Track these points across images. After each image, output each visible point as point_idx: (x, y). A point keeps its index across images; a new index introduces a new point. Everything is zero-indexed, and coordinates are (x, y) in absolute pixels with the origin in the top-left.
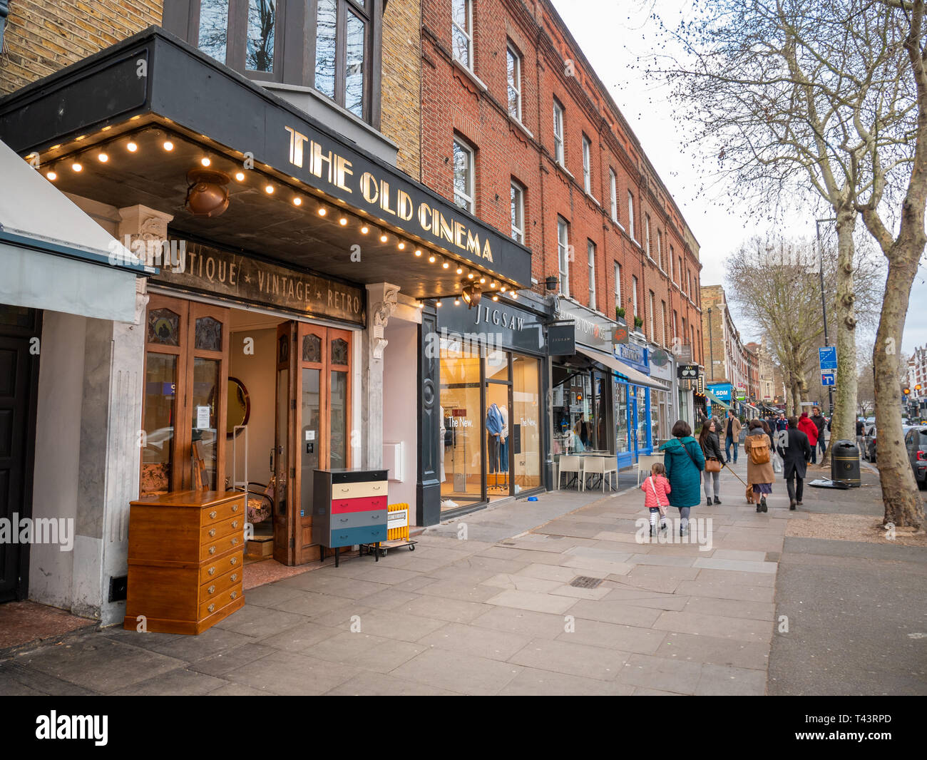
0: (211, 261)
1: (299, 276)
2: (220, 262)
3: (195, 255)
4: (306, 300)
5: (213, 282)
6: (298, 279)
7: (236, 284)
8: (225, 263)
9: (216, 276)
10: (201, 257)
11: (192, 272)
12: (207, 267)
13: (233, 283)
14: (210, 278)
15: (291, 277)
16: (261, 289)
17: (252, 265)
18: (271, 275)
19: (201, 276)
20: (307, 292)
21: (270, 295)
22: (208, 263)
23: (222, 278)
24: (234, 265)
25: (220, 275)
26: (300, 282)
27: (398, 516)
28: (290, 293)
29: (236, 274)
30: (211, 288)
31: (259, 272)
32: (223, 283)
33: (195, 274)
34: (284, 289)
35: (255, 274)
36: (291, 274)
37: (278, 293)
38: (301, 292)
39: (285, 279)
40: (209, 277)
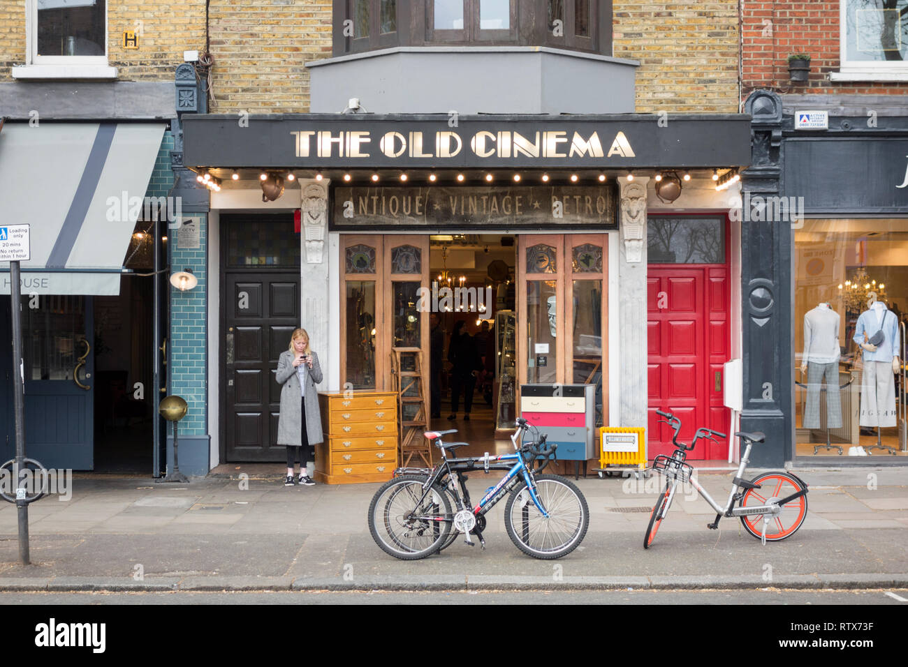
0: (394, 199)
1: (506, 190)
2: (404, 198)
3: (377, 197)
4: (517, 213)
5: (397, 217)
6: (504, 194)
7: (424, 214)
8: (410, 198)
9: (401, 211)
10: (384, 198)
11: (375, 212)
12: (391, 205)
13: (421, 213)
14: (394, 214)
15: (496, 194)
16: (454, 213)
17: (442, 192)
18: (467, 197)
19: (384, 213)
20: (517, 204)
21: (466, 217)
22: (391, 201)
23: (407, 211)
24: (421, 197)
25: (404, 210)
26: (508, 197)
27: (623, 439)
28: (493, 209)
29: (424, 205)
30: (397, 222)
31: (451, 198)
32: (409, 215)
33: (378, 213)
34: (485, 207)
35: (446, 200)
36: (494, 191)
37: (475, 213)
38: (509, 206)
39: (484, 198)
40: (392, 213)
